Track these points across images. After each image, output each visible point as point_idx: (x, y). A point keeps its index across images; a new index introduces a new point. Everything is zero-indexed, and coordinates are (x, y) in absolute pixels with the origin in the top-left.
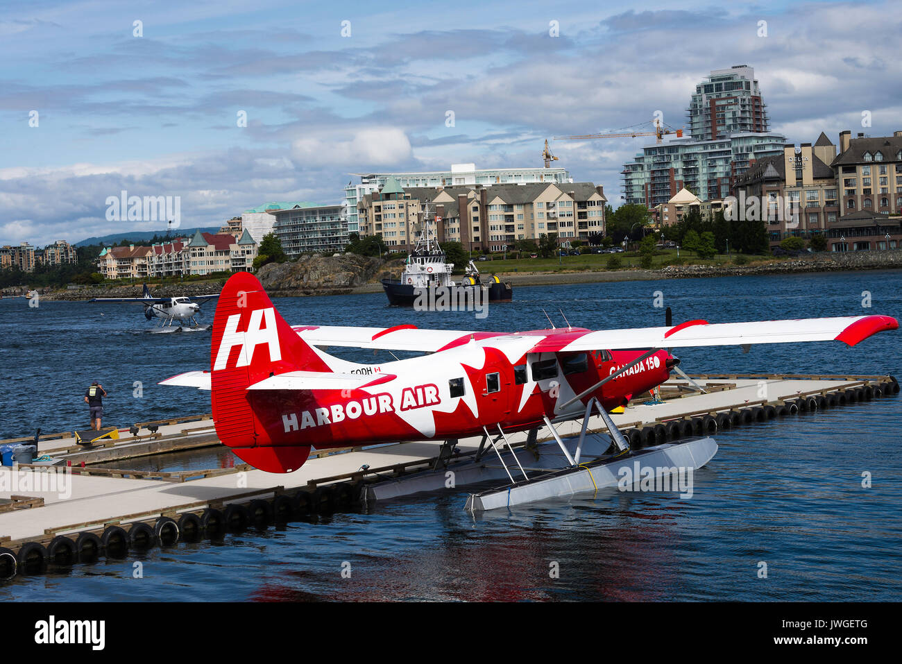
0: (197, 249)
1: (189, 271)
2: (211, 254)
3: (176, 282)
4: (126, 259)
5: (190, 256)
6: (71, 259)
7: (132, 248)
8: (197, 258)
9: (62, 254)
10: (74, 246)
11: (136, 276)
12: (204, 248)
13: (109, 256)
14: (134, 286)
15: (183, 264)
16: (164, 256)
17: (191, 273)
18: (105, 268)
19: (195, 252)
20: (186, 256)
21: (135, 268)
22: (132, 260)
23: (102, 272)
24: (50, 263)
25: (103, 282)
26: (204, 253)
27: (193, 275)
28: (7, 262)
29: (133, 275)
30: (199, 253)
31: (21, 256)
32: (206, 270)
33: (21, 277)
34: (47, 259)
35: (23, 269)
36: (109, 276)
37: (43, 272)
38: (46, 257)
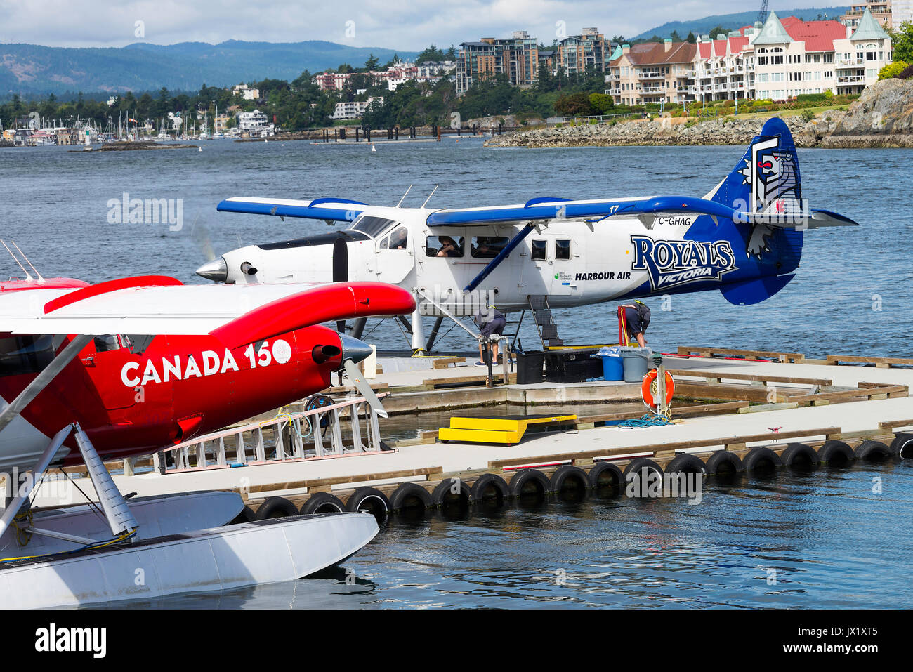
0: (769, 49)
1: (753, 92)
2: (797, 59)
4: (656, 68)
5: (757, 63)
7: (668, 45)
8: (770, 68)
9: (589, 54)
11: (675, 100)
12: (783, 47)
13: (625, 62)
15: (745, 78)
16: (714, 61)
17: (758, 96)
18: (617, 84)
19: (764, 55)
20: (750, 64)
21: (672, 85)
22: (666, 68)
24: (567, 72)
25: (612, 111)
26: (782, 57)
27: (759, 100)
28: (487, 68)
29: (669, 98)
30: (772, 57)
31: (514, 58)
32: (785, 91)
33: (510, 98)
34: (562, 64)
35: (515, 83)
36: (624, 99)
37: (552, 90)
38: (560, 60)
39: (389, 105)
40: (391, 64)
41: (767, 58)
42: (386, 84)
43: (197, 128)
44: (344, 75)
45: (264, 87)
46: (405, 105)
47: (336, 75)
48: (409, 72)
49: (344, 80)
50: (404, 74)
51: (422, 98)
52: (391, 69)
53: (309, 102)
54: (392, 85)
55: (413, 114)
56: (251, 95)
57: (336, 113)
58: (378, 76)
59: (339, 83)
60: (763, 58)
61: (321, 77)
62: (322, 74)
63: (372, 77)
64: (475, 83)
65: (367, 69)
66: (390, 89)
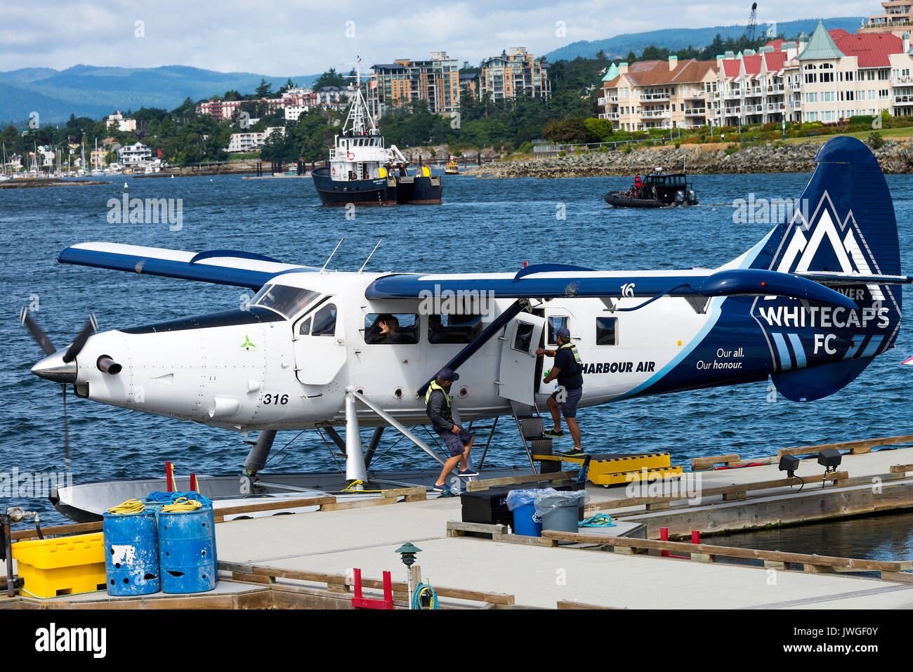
0: (818, 64)
1: (798, 114)
2: (849, 76)
3: (771, 139)
4: (660, 88)
5: (802, 81)
6: (538, 88)
7: (673, 62)
8: (818, 86)
9: (518, 76)
10: (542, 60)
11: (683, 125)
12: (834, 63)
13: (624, 83)
14: (678, 147)
15: (786, 98)
16: (744, 79)
17: (804, 118)
18: (615, 108)
19: (812, 71)
20: (794, 82)
21: (678, 108)
22: (672, 89)
23: (607, 116)
24: (493, 98)
25: (611, 138)
26: (832, 74)
27: (807, 123)
28: (402, 94)
29: (674, 122)
30: (821, 75)
31: (432, 82)
32: (836, 112)
33: (431, 127)
34: (487, 88)
35: (434, 111)
36: (623, 124)
37: (477, 117)
38: (484, 85)
39: (292, 136)
40: (284, 90)
41: (815, 75)
42: (282, 112)
43: (72, 164)
44: (233, 103)
45: (142, 116)
46: (310, 135)
47: (224, 103)
48: (308, 99)
49: (233, 108)
50: (301, 101)
51: (330, 128)
52: (285, 95)
53: (200, 133)
54: (292, 114)
55: (320, 146)
56: (127, 126)
57: (231, 146)
58: (272, 103)
59: (227, 112)
60: (811, 75)
61: (206, 105)
62: (206, 101)
63: (265, 104)
64: (388, 111)
65: (258, 95)
66: (287, 117)
